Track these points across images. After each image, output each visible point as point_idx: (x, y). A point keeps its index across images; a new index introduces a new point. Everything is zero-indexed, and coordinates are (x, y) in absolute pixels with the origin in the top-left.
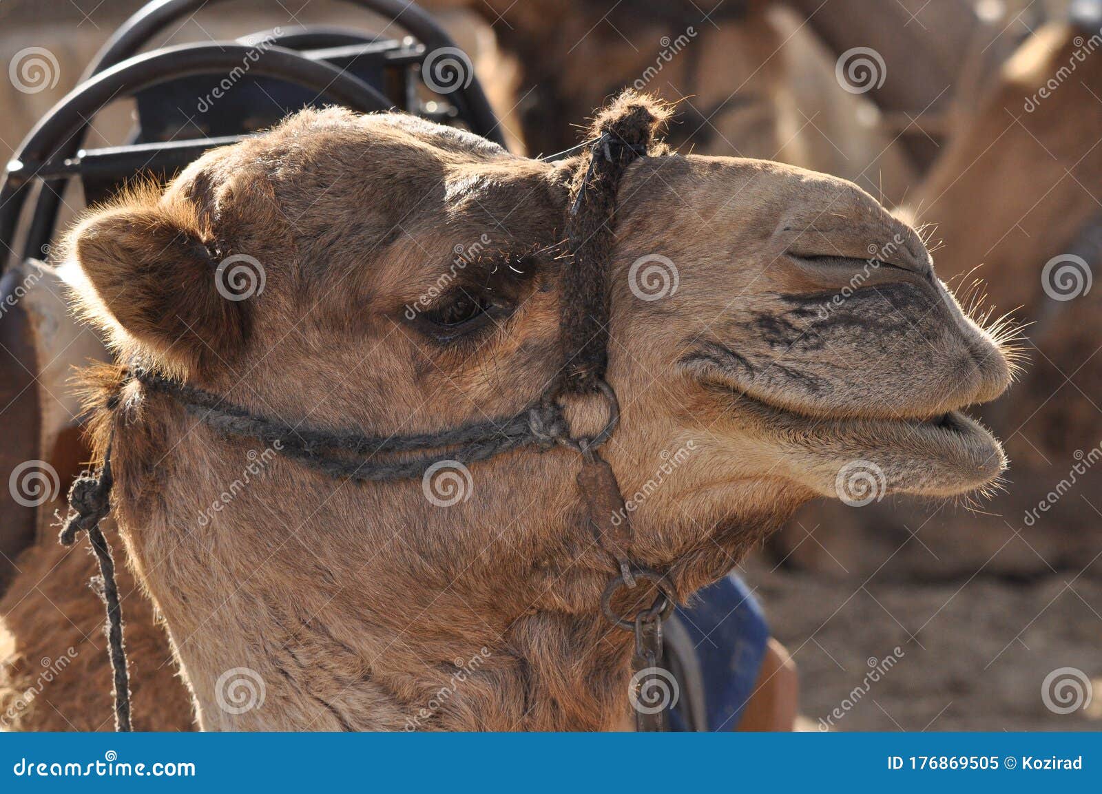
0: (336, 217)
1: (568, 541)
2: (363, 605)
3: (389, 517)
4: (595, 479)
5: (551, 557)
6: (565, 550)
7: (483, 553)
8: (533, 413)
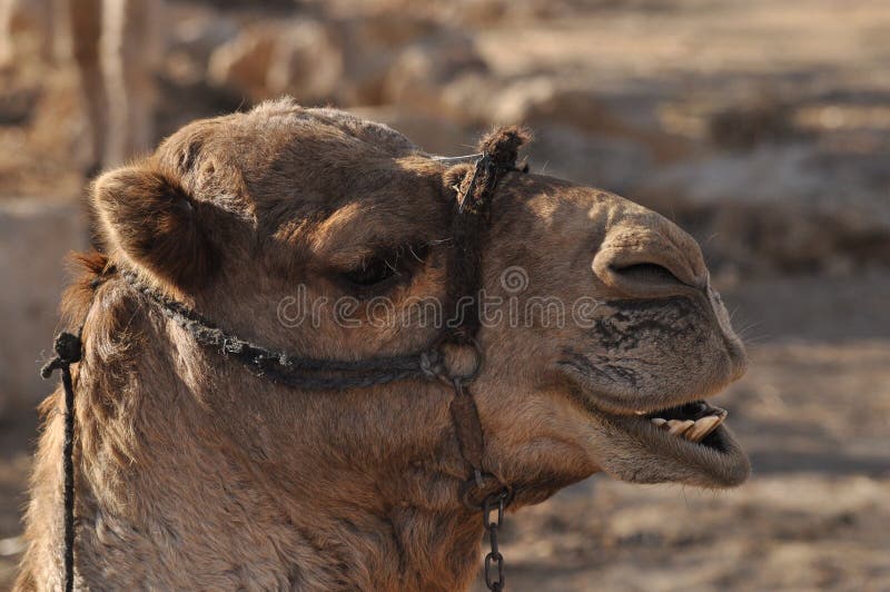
0: (285, 195)
1: (438, 451)
2: (285, 478)
3: (311, 417)
4: (462, 408)
5: (423, 461)
6: (434, 458)
7: (376, 450)
8: (424, 355)
